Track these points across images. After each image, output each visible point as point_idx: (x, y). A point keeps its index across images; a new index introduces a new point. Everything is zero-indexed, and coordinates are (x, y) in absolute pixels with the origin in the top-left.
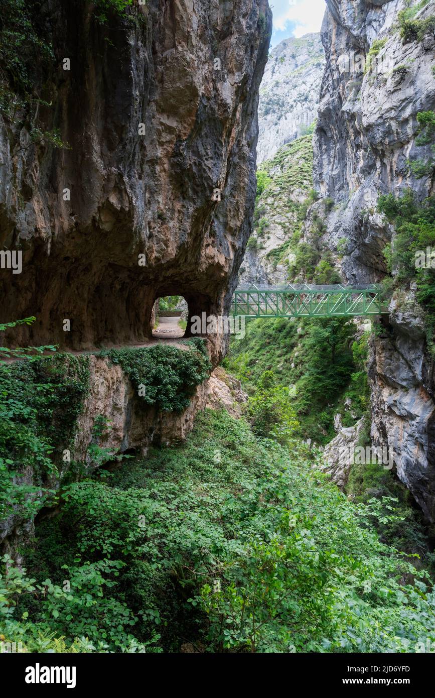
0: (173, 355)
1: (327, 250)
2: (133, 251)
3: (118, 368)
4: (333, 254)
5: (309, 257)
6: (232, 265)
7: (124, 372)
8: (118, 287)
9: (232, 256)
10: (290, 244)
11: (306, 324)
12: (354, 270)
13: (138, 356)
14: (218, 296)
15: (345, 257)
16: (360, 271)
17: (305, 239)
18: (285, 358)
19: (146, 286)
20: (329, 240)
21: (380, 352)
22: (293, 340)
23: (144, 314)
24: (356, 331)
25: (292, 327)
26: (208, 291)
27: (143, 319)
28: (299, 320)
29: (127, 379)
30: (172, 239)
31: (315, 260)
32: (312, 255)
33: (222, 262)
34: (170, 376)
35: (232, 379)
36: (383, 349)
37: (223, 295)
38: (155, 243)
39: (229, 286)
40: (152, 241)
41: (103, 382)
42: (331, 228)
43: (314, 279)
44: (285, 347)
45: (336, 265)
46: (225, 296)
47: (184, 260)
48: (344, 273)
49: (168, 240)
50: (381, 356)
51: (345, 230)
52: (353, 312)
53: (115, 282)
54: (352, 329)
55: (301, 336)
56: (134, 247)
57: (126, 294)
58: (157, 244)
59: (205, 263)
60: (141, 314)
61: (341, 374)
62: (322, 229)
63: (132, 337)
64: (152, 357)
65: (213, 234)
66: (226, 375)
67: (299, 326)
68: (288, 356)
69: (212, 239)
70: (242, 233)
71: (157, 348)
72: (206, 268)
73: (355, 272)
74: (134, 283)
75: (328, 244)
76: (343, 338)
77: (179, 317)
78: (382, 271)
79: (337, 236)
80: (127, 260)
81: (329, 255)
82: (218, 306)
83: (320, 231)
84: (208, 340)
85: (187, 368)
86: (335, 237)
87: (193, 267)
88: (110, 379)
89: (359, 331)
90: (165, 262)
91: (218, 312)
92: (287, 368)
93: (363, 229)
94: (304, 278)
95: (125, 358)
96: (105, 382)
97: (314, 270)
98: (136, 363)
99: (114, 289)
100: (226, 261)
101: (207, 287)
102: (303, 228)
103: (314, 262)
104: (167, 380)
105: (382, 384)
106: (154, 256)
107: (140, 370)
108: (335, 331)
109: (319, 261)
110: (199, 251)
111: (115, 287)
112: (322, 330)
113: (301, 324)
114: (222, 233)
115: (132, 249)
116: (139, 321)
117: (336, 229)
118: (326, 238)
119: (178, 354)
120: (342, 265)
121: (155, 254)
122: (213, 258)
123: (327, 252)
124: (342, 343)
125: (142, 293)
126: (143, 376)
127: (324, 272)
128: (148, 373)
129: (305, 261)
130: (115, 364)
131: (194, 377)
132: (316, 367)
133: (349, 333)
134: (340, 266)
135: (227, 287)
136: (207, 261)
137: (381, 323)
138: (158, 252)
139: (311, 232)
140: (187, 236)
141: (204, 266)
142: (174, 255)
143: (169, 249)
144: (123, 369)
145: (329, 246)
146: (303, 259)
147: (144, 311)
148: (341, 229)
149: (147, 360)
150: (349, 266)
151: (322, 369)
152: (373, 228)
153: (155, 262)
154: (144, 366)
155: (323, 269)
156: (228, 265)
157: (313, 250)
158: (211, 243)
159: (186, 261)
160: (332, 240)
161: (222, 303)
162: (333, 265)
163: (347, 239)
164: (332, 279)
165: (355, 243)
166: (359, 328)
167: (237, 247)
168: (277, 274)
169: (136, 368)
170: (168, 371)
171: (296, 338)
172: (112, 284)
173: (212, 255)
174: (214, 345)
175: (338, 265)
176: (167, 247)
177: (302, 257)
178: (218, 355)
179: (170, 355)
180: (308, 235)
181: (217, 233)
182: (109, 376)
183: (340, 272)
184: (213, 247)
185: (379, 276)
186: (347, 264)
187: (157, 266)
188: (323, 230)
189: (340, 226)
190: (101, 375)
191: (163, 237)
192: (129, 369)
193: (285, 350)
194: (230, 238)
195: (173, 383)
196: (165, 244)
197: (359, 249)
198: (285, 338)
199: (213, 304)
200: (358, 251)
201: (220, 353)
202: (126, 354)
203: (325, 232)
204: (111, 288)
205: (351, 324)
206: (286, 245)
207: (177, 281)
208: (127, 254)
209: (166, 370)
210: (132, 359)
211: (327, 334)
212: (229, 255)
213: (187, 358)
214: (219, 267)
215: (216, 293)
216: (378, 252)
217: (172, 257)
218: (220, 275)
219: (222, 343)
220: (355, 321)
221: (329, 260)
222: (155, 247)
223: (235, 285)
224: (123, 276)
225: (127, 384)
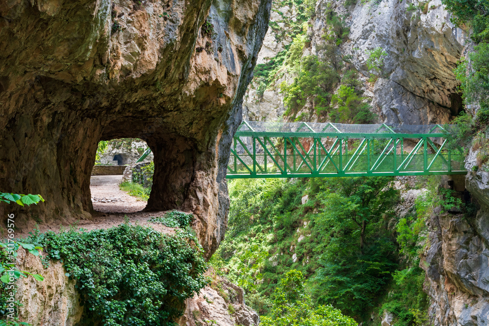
0: (149, 243)
1: (349, 68)
2: (89, 54)
3: (59, 267)
4: (360, 75)
5: (322, 79)
6: (238, 85)
7: (68, 275)
8: (46, 120)
9: (238, 70)
10: (285, 57)
11: (317, 190)
12: (394, 101)
13: (90, 246)
14: (210, 138)
15: (380, 81)
16: (404, 104)
17: (314, 49)
18: (281, 245)
19: (89, 120)
20: (353, 52)
21: (450, 236)
22: (295, 216)
23: (83, 169)
24: (399, 202)
25: (292, 195)
26: (193, 130)
27: (80, 179)
28: (304, 182)
29: (73, 289)
30: (151, 35)
31: (331, 85)
32: (325, 76)
33: (223, 80)
34: (148, 282)
35: (228, 284)
36: (455, 231)
37: (218, 138)
38: (122, 42)
39: (229, 122)
40: (117, 38)
41: (35, 295)
42: (356, 32)
43: (329, 116)
44: (280, 227)
45: (365, 93)
46: (221, 140)
47: (163, 75)
48: (379, 106)
49: (145, 37)
50: (452, 242)
51: (380, 37)
52: (407, 169)
53: (42, 112)
54: (392, 198)
55: (308, 210)
56: (91, 47)
57: (57, 134)
58: (126, 43)
59: (195, 80)
60: (79, 169)
61: (374, 274)
62: (342, 34)
63: (67, 211)
64: (114, 247)
65: (207, 31)
66: (218, 278)
67: (304, 193)
68: (286, 242)
69: (206, 39)
70: (254, 31)
71: (123, 230)
72: (196, 91)
73: (395, 105)
74: (73, 112)
75: (351, 57)
76: (378, 214)
77: (122, 176)
78: (439, 104)
79: (366, 45)
80: (73, 70)
81: (354, 77)
82: (210, 156)
83: (339, 36)
84: (195, 217)
85: (173, 267)
86: (364, 47)
87: (175, 86)
88: (46, 289)
89: (404, 201)
90: (139, 76)
91: (210, 167)
92: (285, 264)
93: (409, 35)
94: (311, 114)
95: (70, 249)
96: (39, 295)
97: (328, 100)
98: (88, 259)
99: (39, 124)
100: (229, 79)
101: (191, 123)
102: (309, 32)
103: (329, 89)
104: (143, 289)
105: (452, 290)
106: (119, 64)
107: (94, 272)
108: (366, 200)
109: (336, 86)
110: (188, 59)
111: (41, 120)
112: (346, 199)
113: (308, 189)
114: (222, 30)
115: (87, 50)
116: (76, 182)
117: (365, 35)
118: (348, 49)
119: (158, 243)
120: (375, 93)
121: (122, 62)
122: (207, 72)
123: (351, 71)
124: (377, 221)
125: (81, 131)
126: (101, 283)
127: (346, 103)
128: (109, 277)
129: (314, 85)
130: (54, 260)
131: (185, 283)
132: (334, 261)
133: (386, 205)
134: (371, 94)
135: (225, 124)
136: (197, 78)
137: (452, 189)
138: (127, 58)
139: (324, 38)
140: (177, 31)
141: (193, 87)
142: (155, 64)
143: (146, 53)
144: (66, 269)
145: (354, 61)
146: (310, 82)
147: (83, 164)
148: (373, 34)
149: (105, 253)
150: (386, 95)
151: (344, 265)
152: (427, 33)
153: (121, 76)
154: (101, 263)
155: (345, 99)
156: (232, 86)
157: (326, 67)
158: (204, 46)
159: (166, 75)
160: (359, 51)
161: (216, 150)
162: (360, 93)
163: (384, 50)
164: (359, 116)
165: (397, 57)
166: (404, 196)
167: (246, 54)
168: (265, 107)
169: (88, 267)
170: (143, 272)
171: (300, 212)
172: (37, 115)
173: (207, 67)
174: (205, 225)
175: (369, 94)
176: (143, 49)
177: (308, 78)
178: (210, 243)
179: (145, 244)
180: (319, 43)
181: (215, 30)
182: (44, 284)
183: (372, 104)
184: (209, 53)
185: (435, 113)
186: (384, 92)
187: (125, 82)
188: (344, 34)
189: (371, 30)
190: (32, 281)
191: (136, 31)
192: (77, 270)
193: (281, 232)
194: (235, 39)
195: (154, 295)
196: (140, 45)
197: (403, 68)
198: (282, 212)
199: (200, 152)
200: (401, 71)
201: (214, 239)
202: (71, 243)
203: (346, 39)
204: (35, 122)
205: (392, 189)
206: (279, 59)
207: (143, 111)
208: (77, 61)
209: (141, 272)
210: (80, 250)
211: (355, 206)
212: (234, 67)
213: (173, 249)
214: (217, 89)
215: (207, 134)
216: (433, 74)
217: (152, 68)
218: (218, 102)
219: (216, 222)
220: (398, 185)
221: (353, 85)
222: (122, 50)
223: (237, 121)
224: (57, 100)
225: (72, 297)
